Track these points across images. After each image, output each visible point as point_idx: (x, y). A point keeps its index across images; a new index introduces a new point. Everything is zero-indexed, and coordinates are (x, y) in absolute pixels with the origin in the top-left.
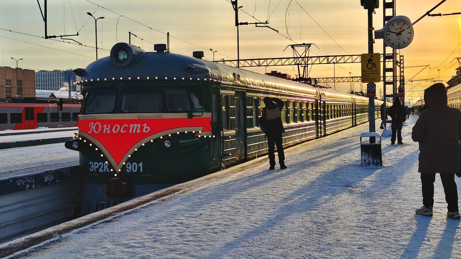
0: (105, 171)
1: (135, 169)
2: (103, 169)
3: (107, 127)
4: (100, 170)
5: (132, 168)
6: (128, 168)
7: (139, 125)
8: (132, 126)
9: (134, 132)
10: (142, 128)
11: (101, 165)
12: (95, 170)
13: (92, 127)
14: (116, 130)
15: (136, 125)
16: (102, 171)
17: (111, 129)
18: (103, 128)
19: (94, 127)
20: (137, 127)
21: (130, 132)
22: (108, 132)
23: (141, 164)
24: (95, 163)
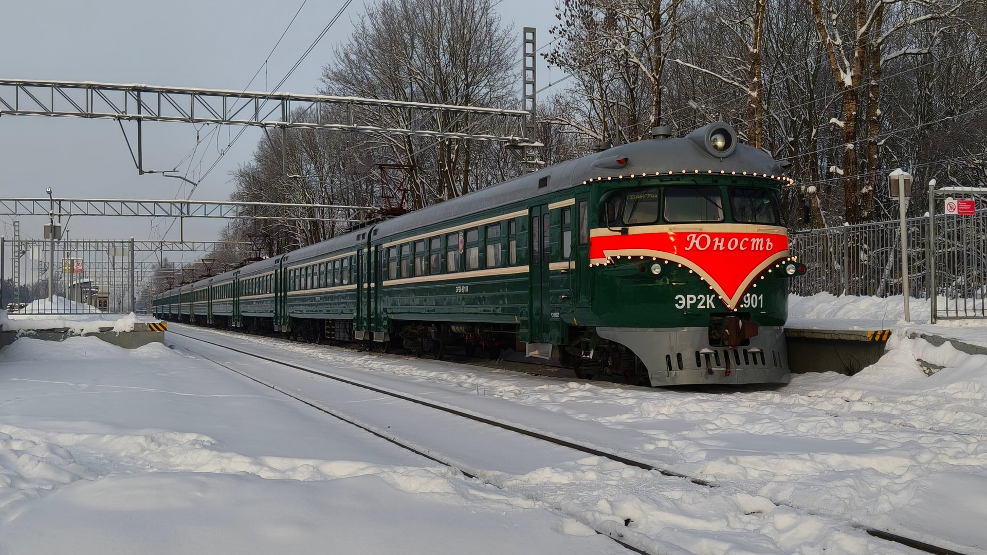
0: (708, 307)
1: (754, 304)
2: (705, 304)
3: (720, 242)
4: (700, 306)
5: (752, 301)
6: (746, 302)
7: (762, 240)
8: (753, 240)
9: (757, 249)
10: (765, 243)
11: (701, 298)
12: (688, 307)
13: (693, 241)
14: (732, 245)
15: (758, 240)
16: (704, 307)
17: (725, 244)
18: (713, 243)
19: (697, 242)
20: (760, 242)
21: (753, 249)
22: (721, 248)
23: (761, 297)
24: (689, 296)
